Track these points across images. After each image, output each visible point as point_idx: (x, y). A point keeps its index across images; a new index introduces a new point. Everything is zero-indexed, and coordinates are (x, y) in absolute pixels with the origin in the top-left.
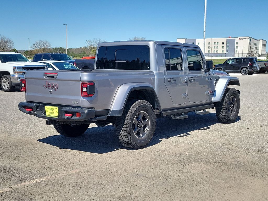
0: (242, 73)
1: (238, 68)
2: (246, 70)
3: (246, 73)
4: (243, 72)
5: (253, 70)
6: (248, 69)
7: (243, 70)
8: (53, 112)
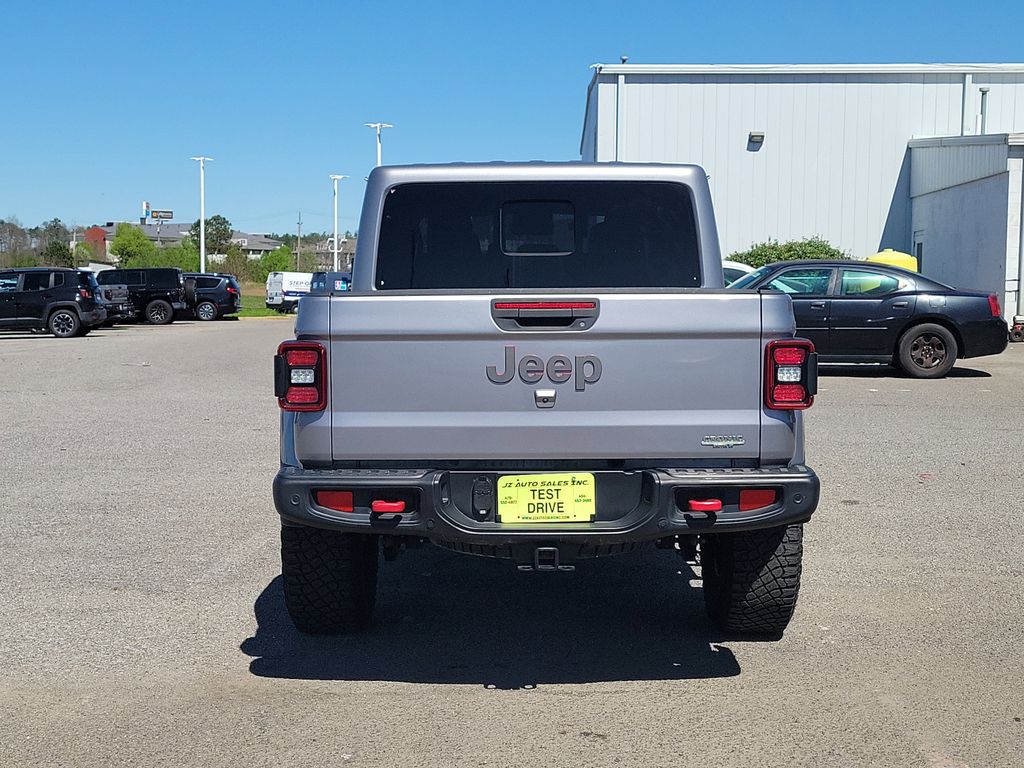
0: (56, 329)
1: (38, 310)
2: (68, 319)
3: (70, 327)
4: (56, 326)
5: (94, 317)
6: (79, 311)
7: (59, 318)
8: (555, 500)
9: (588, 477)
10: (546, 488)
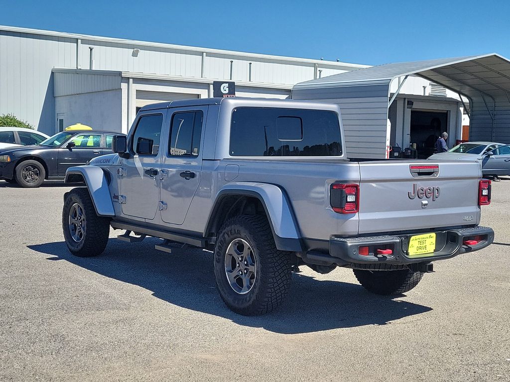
8: (424, 245)
9: (433, 235)
10: (422, 240)
